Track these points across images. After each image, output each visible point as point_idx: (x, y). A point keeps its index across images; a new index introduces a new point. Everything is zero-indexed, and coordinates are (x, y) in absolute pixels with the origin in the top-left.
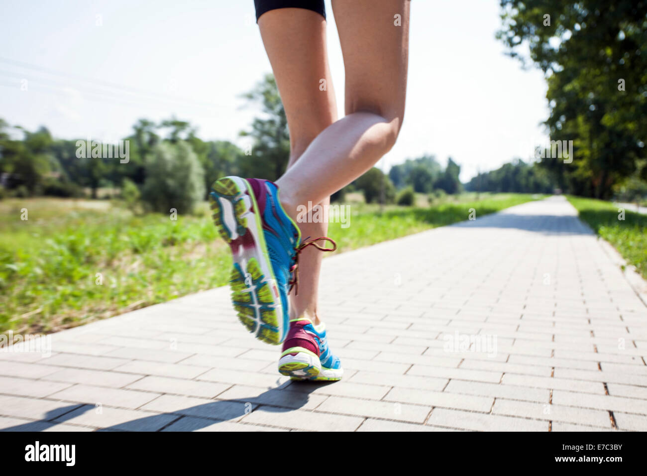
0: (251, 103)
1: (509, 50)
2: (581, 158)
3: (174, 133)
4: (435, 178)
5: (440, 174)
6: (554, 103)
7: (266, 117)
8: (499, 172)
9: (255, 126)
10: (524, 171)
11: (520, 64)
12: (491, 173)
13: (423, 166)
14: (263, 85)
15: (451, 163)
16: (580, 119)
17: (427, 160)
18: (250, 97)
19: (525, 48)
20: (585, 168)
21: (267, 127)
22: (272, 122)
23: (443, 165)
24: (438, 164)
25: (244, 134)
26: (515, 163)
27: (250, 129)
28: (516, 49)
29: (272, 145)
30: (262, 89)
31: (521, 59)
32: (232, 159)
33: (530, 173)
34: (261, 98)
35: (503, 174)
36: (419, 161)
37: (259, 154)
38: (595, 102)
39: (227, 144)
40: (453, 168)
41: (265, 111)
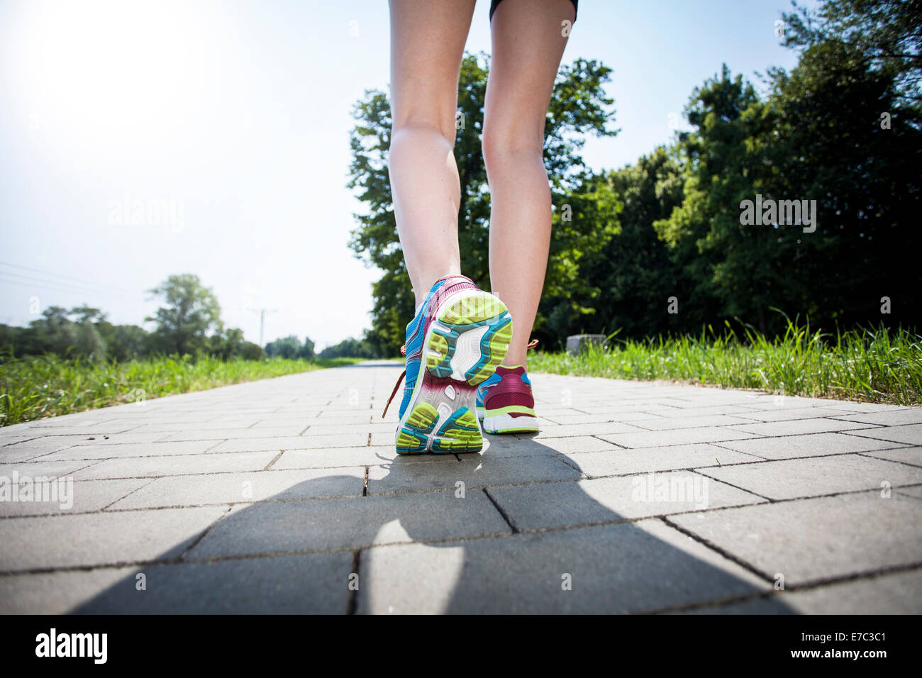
0: (156, 297)
1: (356, 254)
2: (394, 333)
3: (84, 319)
4: (297, 350)
5: (301, 348)
6: (377, 299)
7: (169, 307)
8: (339, 346)
9: (159, 314)
10: (355, 345)
11: (364, 264)
12: (334, 347)
13: (289, 343)
14: (168, 283)
15: (308, 341)
16: (393, 309)
17: (292, 339)
18: (156, 292)
19: (367, 254)
20: (397, 340)
21: (169, 314)
22: (174, 311)
23: (303, 342)
24: (299, 341)
25: (149, 319)
26: (349, 340)
27: (155, 316)
28: (360, 254)
29: (173, 327)
30: (166, 286)
31: (364, 261)
32: (139, 339)
33: (360, 346)
34: (165, 294)
35: (342, 347)
36: (286, 339)
37: (162, 335)
38: (401, 299)
39: (135, 328)
40: (310, 345)
41: (169, 302)
